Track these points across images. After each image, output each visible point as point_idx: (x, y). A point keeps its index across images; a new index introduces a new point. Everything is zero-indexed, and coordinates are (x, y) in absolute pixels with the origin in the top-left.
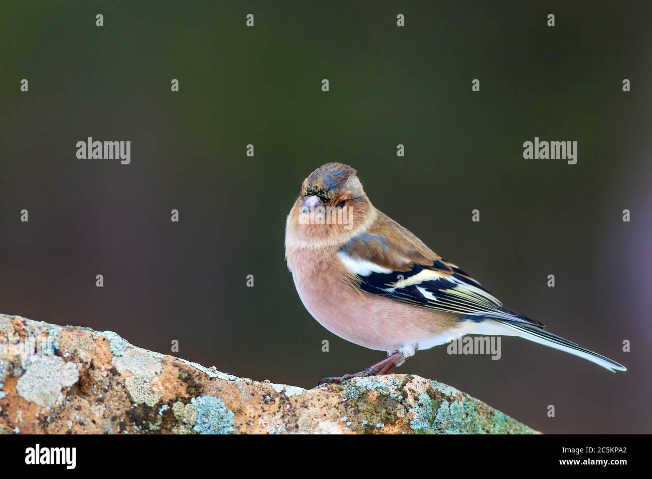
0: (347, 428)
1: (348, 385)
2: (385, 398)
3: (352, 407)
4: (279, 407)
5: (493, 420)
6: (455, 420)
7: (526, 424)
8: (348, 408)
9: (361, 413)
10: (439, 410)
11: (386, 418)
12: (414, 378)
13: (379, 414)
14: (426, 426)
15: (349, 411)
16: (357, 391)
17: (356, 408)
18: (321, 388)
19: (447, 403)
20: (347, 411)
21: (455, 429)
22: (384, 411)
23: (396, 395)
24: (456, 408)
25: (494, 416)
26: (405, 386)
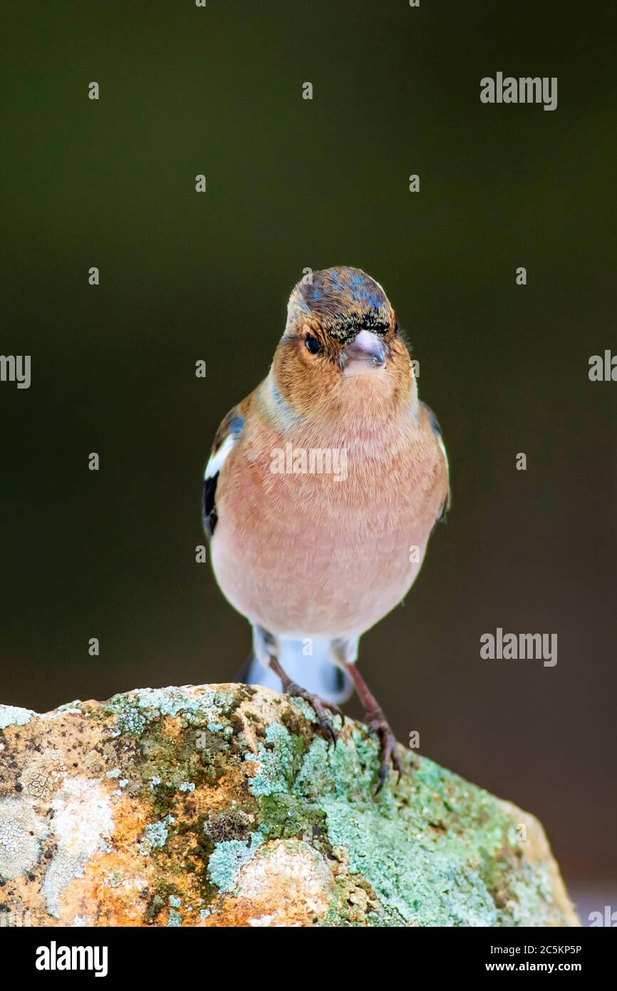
0: (119, 792)
1: (122, 705)
2: (197, 731)
3: (130, 749)
5: (417, 777)
6: (339, 776)
7: (481, 784)
8: (123, 751)
9: (149, 762)
10: (306, 756)
11: (199, 772)
12: (255, 692)
13: (186, 765)
14: (281, 788)
15: (125, 757)
16: (141, 717)
17: (139, 751)
18: (69, 710)
19: (323, 742)
20: (119, 758)
21: (337, 796)
22: (195, 758)
23: (219, 727)
24: (341, 754)
25: (417, 768)
26: (239, 707)
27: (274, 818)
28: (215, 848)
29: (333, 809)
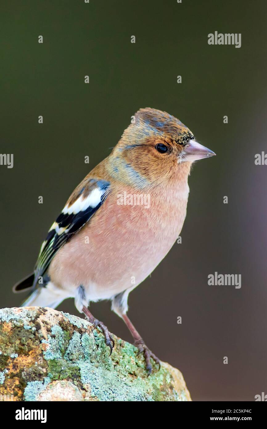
2: (19, 329)
5: (123, 351)
6: (86, 351)
10: (70, 341)
11: (20, 348)
12: (47, 310)
13: (14, 345)
14: (59, 356)
19: (79, 334)
21: (85, 360)
22: (18, 342)
23: (29, 327)
24: (87, 340)
25: (123, 347)
26: (39, 317)
27: (55, 371)
28: (27, 384)
29: (83, 366)
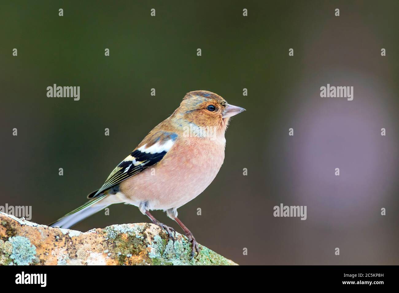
0: (108, 257)
1: (109, 230)
2: (133, 238)
3: (111, 244)
4: (65, 244)
5: (202, 252)
6: (177, 252)
7: (222, 255)
8: (109, 244)
9: (117, 247)
10: (167, 246)
11: (133, 251)
12: (151, 225)
13: (129, 248)
14: (159, 256)
15: (110, 246)
16: (115, 233)
17: (114, 244)
18: (92, 232)
19: (172, 241)
20: (108, 246)
21: (177, 258)
22: (132, 246)
23: (139, 236)
24: (178, 245)
25: (202, 249)
26: (146, 230)
29: (175, 262)
